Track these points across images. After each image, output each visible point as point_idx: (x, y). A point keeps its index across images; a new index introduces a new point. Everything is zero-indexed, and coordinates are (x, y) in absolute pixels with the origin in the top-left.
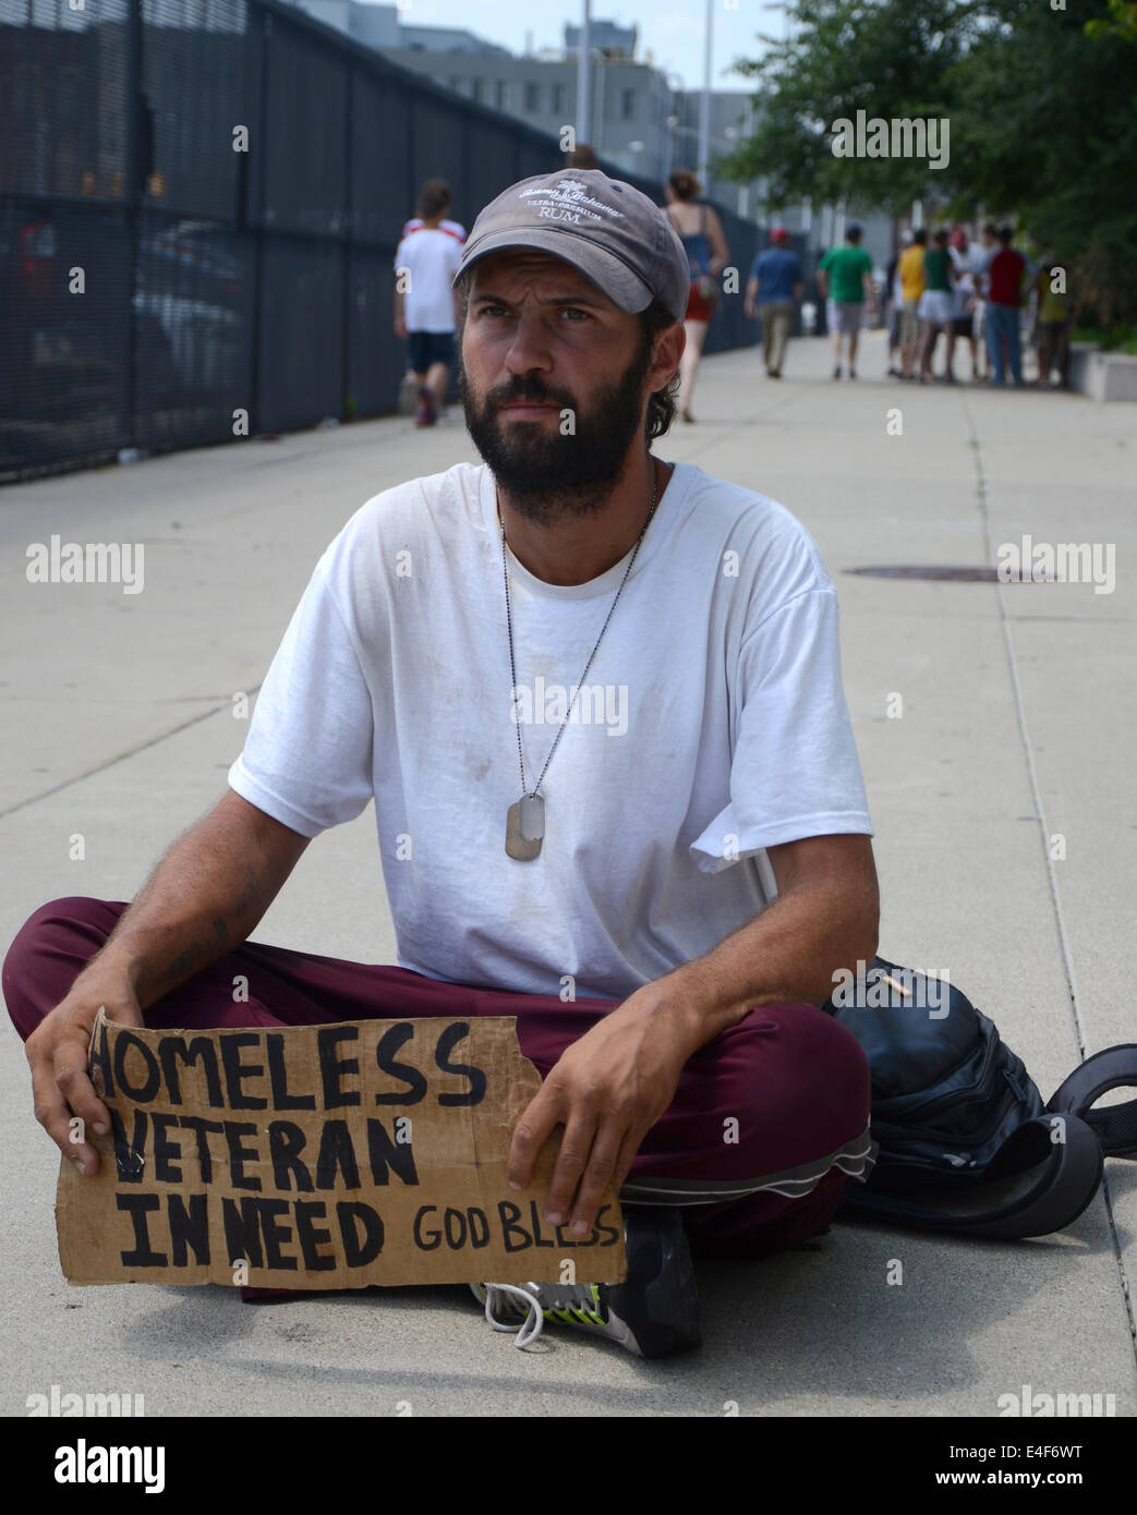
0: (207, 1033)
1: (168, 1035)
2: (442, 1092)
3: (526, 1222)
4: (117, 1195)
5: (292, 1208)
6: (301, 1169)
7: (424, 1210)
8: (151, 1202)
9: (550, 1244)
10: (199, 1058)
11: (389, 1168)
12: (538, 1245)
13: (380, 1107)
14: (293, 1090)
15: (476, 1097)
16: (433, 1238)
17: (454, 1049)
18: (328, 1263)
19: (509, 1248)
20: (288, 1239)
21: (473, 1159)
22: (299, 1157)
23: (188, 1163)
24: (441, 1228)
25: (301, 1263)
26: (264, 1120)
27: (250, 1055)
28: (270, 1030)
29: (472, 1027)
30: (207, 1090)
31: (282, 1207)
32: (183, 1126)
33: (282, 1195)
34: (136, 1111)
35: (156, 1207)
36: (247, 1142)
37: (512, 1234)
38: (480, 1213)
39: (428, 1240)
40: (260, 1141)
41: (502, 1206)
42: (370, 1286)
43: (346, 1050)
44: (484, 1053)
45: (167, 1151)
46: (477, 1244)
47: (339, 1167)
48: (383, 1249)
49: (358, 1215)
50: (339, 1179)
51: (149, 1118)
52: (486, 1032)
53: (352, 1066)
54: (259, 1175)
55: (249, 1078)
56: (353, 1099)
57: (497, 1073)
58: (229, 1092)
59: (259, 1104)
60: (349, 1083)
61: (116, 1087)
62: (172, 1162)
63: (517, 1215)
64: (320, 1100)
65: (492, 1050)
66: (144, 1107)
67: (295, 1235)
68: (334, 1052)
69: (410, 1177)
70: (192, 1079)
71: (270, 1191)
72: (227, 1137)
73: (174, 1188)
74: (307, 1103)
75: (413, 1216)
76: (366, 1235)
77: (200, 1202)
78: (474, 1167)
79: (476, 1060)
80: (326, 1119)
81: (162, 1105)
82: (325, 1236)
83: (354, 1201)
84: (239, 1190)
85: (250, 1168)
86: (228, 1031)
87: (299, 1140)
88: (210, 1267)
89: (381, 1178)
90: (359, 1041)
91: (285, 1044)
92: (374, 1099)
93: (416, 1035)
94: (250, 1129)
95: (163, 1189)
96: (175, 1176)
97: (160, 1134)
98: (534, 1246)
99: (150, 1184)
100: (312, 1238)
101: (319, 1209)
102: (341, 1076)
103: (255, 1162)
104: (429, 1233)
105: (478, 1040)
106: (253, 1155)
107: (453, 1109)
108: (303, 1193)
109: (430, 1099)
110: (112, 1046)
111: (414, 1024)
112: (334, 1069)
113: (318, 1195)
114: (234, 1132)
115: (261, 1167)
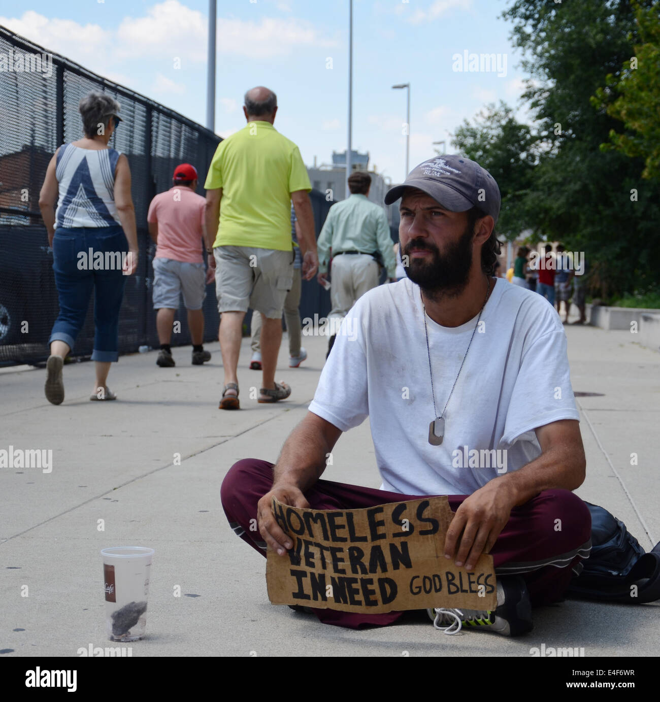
0: (321, 511)
1: (306, 511)
2: (420, 530)
3: (457, 582)
4: (291, 570)
5: (359, 581)
6: (363, 566)
7: (414, 578)
8: (304, 574)
9: (466, 591)
10: (319, 521)
11: (400, 562)
12: (461, 592)
13: (395, 538)
14: (357, 535)
15: (435, 530)
16: (418, 589)
17: (424, 512)
18: (375, 603)
19: (450, 592)
20: (358, 593)
21: (435, 555)
22: (361, 560)
23: (317, 560)
24: (421, 585)
25: (363, 603)
26: (346, 546)
27: (339, 521)
28: (347, 511)
29: (430, 502)
30: (322, 534)
31: (355, 581)
32: (315, 546)
33: (355, 576)
34: (298, 538)
35: (306, 576)
36: (339, 555)
37: (451, 586)
38: (438, 576)
39: (416, 590)
40: (345, 554)
41: (448, 573)
42: (392, 611)
43: (379, 517)
44: (437, 512)
45: (309, 555)
46: (437, 591)
47: (378, 564)
48: (397, 596)
49: (387, 583)
50: (379, 569)
51: (302, 541)
52: (436, 503)
53: (382, 523)
54: (344, 568)
55: (339, 530)
56: (383, 536)
57: (443, 520)
58: (331, 534)
59: (344, 540)
60: (381, 530)
61: (289, 529)
62: (311, 560)
63: (453, 578)
64: (369, 538)
65: (440, 511)
66: (300, 537)
67: (361, 591)
68: (374, 518)
69: (408, 565)
70: (317, 528)
71: (349, 574)
72: (331, 552)
73: (313, 570)
74: (364, 539)
75: (409, 582)
76: (390, 591)
77: (322, 577)
78: (435, 558)
79: (433, 516)
80: (372, 545)
81: (306, 537)
82: (373, 592)
83: (385, 577)
84: (337, 574)
85: (341, 565)
86: (330, 511)
87: (361, 553)
88: (327, 602)
89: (396, 567)
90: (384, 513)
91: (354, 516)
92: (392, 535)
93: (408, 508)
94: (341, 550)
95: (309, 570)
96: (312, 565)
97: (307, 548)
98: (460, 593)
99: (303, 567)
100: (368, 593)
101: (371, 581)
102: (377, 528)
103: (343, 563)
104: (416, 587)
105: (433, 508)
106: (342, 560)
107: (426, 536)
108: (363, 575)
109: (416, 532)
110: (285, 513)
111: (407, 504)
112: (374, 525)
113: (370, 576)
114: (334, 551)
115: (346, 565)
